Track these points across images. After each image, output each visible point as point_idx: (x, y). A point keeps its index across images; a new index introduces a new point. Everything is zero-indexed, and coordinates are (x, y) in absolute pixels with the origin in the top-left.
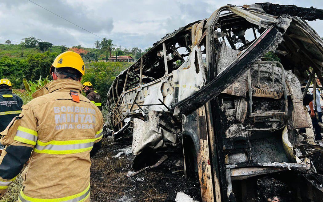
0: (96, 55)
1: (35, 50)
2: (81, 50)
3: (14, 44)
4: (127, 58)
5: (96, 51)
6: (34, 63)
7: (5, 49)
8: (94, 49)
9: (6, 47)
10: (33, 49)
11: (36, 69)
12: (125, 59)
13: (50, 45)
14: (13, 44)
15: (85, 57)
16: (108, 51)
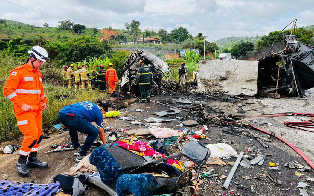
0: (125, 37)
1: (70, 32)
2: (111, 32)
3: (52, 27)
4: (152, 40)
5: (126, 32)
6: (73, 47)
7: (43, 32)
8: (124, 30)
9: (45, 30)
10: (68, 32)
11: (75, 52)
12: (152, 41)
13: (84, 27)
14: (50, 27)
15: (116, 40)
16: (135, 35)
